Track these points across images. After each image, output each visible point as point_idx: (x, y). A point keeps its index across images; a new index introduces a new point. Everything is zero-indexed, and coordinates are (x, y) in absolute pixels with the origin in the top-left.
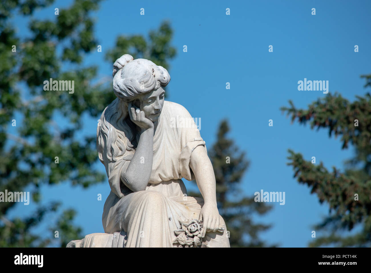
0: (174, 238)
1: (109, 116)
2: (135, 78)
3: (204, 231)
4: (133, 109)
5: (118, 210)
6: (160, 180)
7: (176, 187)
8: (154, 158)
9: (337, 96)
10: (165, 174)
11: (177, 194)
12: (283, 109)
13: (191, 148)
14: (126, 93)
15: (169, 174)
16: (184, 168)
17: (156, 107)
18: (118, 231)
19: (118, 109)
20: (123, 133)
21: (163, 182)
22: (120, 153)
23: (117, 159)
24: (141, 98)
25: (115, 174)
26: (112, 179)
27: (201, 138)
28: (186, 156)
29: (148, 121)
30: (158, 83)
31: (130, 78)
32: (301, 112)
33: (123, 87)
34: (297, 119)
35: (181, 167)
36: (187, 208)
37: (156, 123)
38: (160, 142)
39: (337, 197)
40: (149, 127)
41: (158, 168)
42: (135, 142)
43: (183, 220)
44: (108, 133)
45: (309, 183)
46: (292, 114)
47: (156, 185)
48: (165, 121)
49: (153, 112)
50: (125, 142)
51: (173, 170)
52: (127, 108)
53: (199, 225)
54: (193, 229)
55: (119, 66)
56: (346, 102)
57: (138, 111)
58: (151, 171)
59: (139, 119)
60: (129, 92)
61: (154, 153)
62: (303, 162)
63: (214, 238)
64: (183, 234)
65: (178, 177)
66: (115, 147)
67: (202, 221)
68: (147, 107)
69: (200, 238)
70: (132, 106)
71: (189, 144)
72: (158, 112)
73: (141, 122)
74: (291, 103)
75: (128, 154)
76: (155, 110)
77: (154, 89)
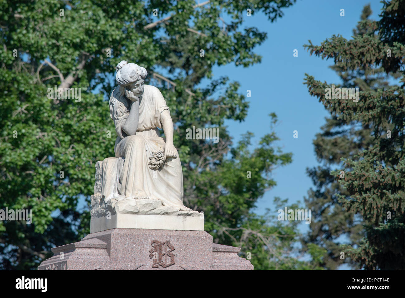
0: (149, 161)
1: (115, 94)
2: (127, 74)
3: (165, 157)
4: (127, 91)
5: (120, 145)
6: (144, 129)
7: (154, 132)
8: (140, 117)
9: (339, 36)
10: (147, 126)
11: (154, 136)
12: (305, 46)
13: (160, 111)
14: (123, 82)
15: (149, 125)
16: (157, 122)
17: (140, 90)
18: (121, 157)
19: (120, 90)
20: (122, 103)
21: (146, 130)
22: (121, 114)
23: (120, 118)
24: (131, 85)
25: (119, 126)
26: (117, 128)
27: (166, 105)
28: (158, 116)
29: (135, 97)
30: (140, 77)
31: (124, 74)
32: (316, 47)
33: (121, 79)
34: (314, 52)
35: (156, 121)
36: (157, 145)
37: (140, 98)
38: (144, 108)
39: (335, 104)
40: (136, 100)
41: (142, 122)
42: (129, 108)
43: (154, 151)
44: (114, 104)
45: (318, 95)
46: (311, 49)
47: (142, 131)
48: (146, 96)
49: (138, 92)
50: (124, 108)
51: (151, 123)
52: (124, 90)
53: (162, 154)
54: (159, 156)
55: (119, 67)
56: (345, 40)
57: (130, 92)
58: (138, 124)
59: (130, 96)
60: (124, 82)
61: (140, 114)
62: (314, 81)
63: (171, 160)
64: (154, 159)
65: (154, 127)
66: (118, 111)
67: (164, 152)
68: (135, 90)
69: (163, 161)
70: (127, 89)
71: (159, 109)
72: (141, 92)
73: (131, 98)
74: (310, 41)
75: (125, 115)
76: (139, 91)
77: (137, 80)
